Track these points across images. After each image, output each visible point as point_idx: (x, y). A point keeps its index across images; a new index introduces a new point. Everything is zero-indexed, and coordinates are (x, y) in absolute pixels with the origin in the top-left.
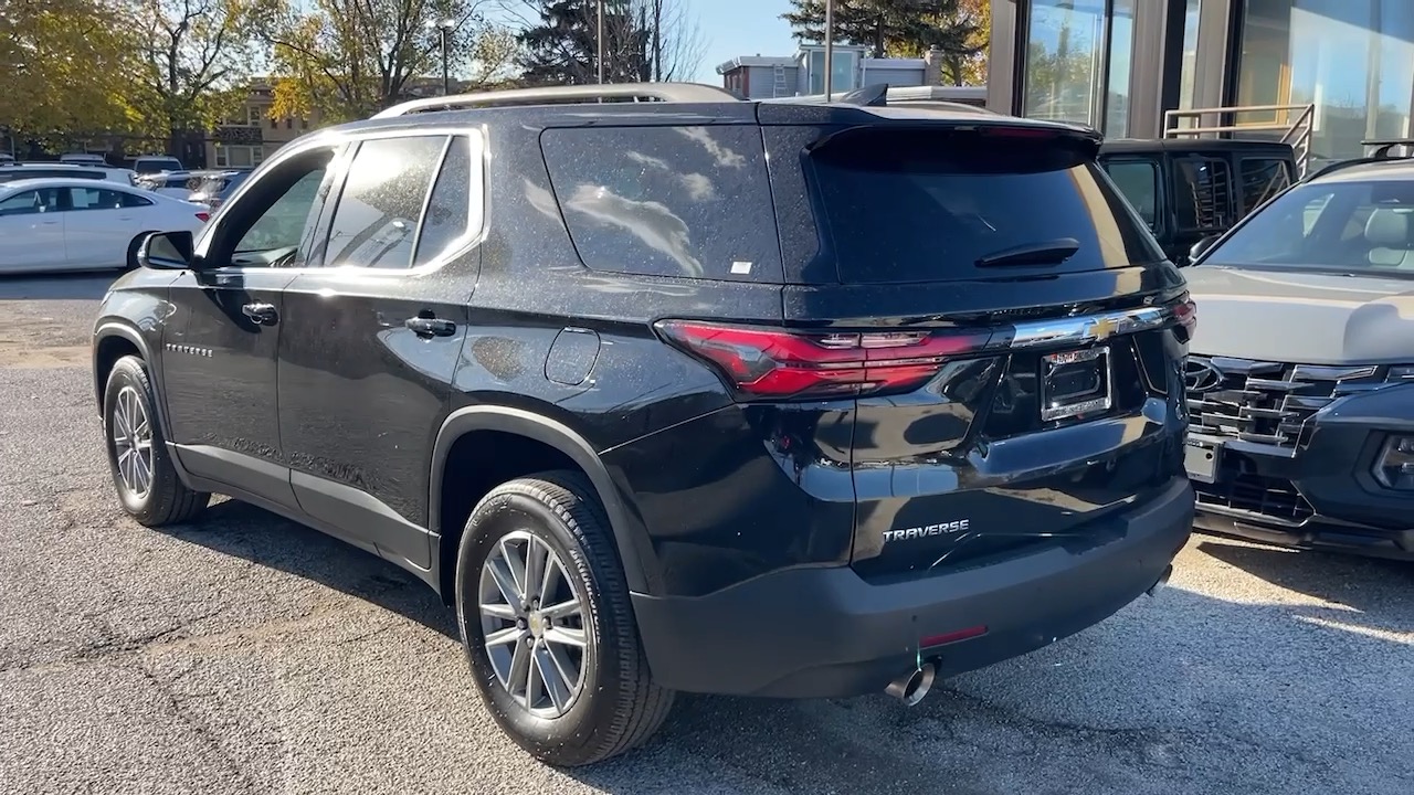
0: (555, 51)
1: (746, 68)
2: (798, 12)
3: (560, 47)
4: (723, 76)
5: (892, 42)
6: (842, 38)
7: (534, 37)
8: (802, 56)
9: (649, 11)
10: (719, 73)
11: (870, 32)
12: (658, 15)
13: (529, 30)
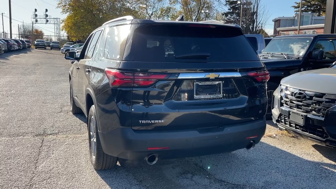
0: (232, 17)
1: (280, 20)
2: (296, 5)
3: (233, 16)
4: (274, 22)
5: (323, 12)
6: (309, 11)
7: (226, 14)
8: (295, 16)
9: (256, 7)
10: (273, 21)
11: (317, 10)
12: (257, 8)
13: (225, 12)
